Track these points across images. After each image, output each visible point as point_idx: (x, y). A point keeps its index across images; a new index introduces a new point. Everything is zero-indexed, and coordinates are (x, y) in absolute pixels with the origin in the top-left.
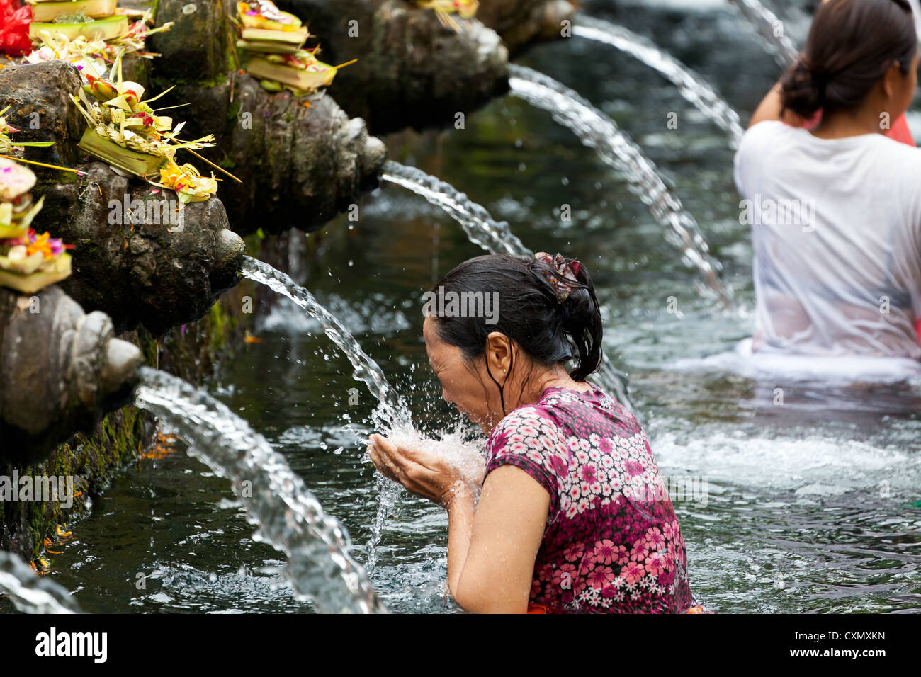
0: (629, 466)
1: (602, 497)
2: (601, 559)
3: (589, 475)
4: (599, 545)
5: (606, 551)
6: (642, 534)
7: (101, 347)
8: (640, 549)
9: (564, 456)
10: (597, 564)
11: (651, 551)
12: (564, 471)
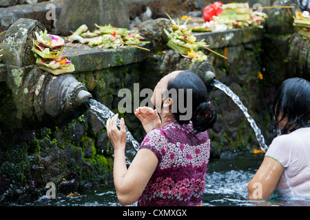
0: (187, 155)
1: (174, 164)
2: (167, 183)
3: (172, 156)
4: (167, 178)
5: (169, 181)
6: (182, 179)
7: (76, 91)
8: (179, 184)
9: (166, 149)
10: (165, 185)
11: (183, 186)
12: (164, 154)
